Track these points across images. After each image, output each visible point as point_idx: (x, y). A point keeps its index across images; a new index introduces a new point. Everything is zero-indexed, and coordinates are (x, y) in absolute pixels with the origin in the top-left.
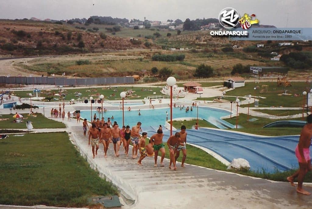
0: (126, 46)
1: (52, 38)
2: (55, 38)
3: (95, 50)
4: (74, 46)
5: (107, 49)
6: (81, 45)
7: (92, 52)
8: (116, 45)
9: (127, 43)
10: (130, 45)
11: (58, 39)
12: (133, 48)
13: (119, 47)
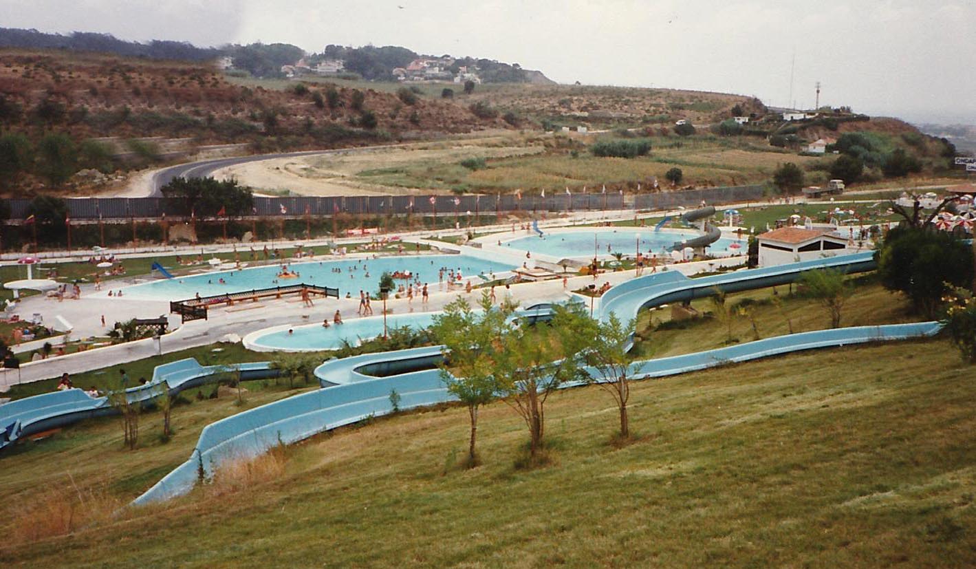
0: (466, 122)
1: (290, 104)
2: (298, 105)
3: (403, 134)
4: (352, 124)
5: (427, 132)
6: (369, 121)
7: (397, 139)
8: (445, 122)
9: (468, 116)
10: (475, 121)
11: (306, 106)
12: (482, 127)
13: (452, 126)
